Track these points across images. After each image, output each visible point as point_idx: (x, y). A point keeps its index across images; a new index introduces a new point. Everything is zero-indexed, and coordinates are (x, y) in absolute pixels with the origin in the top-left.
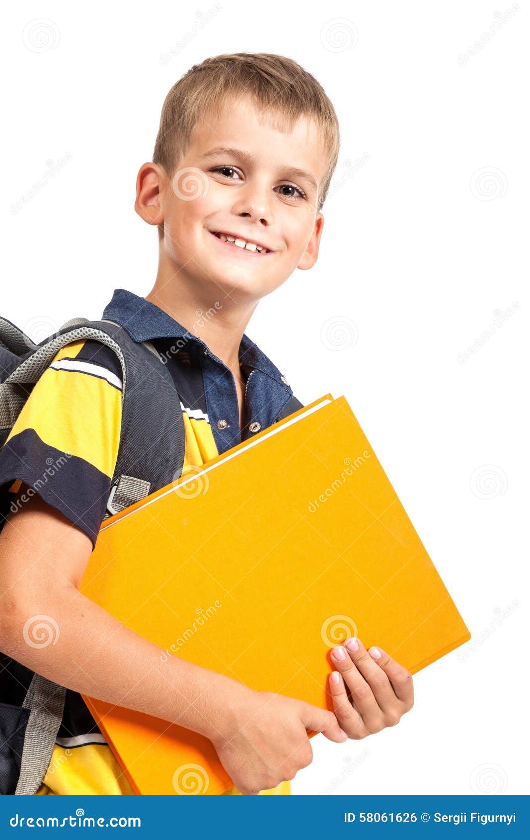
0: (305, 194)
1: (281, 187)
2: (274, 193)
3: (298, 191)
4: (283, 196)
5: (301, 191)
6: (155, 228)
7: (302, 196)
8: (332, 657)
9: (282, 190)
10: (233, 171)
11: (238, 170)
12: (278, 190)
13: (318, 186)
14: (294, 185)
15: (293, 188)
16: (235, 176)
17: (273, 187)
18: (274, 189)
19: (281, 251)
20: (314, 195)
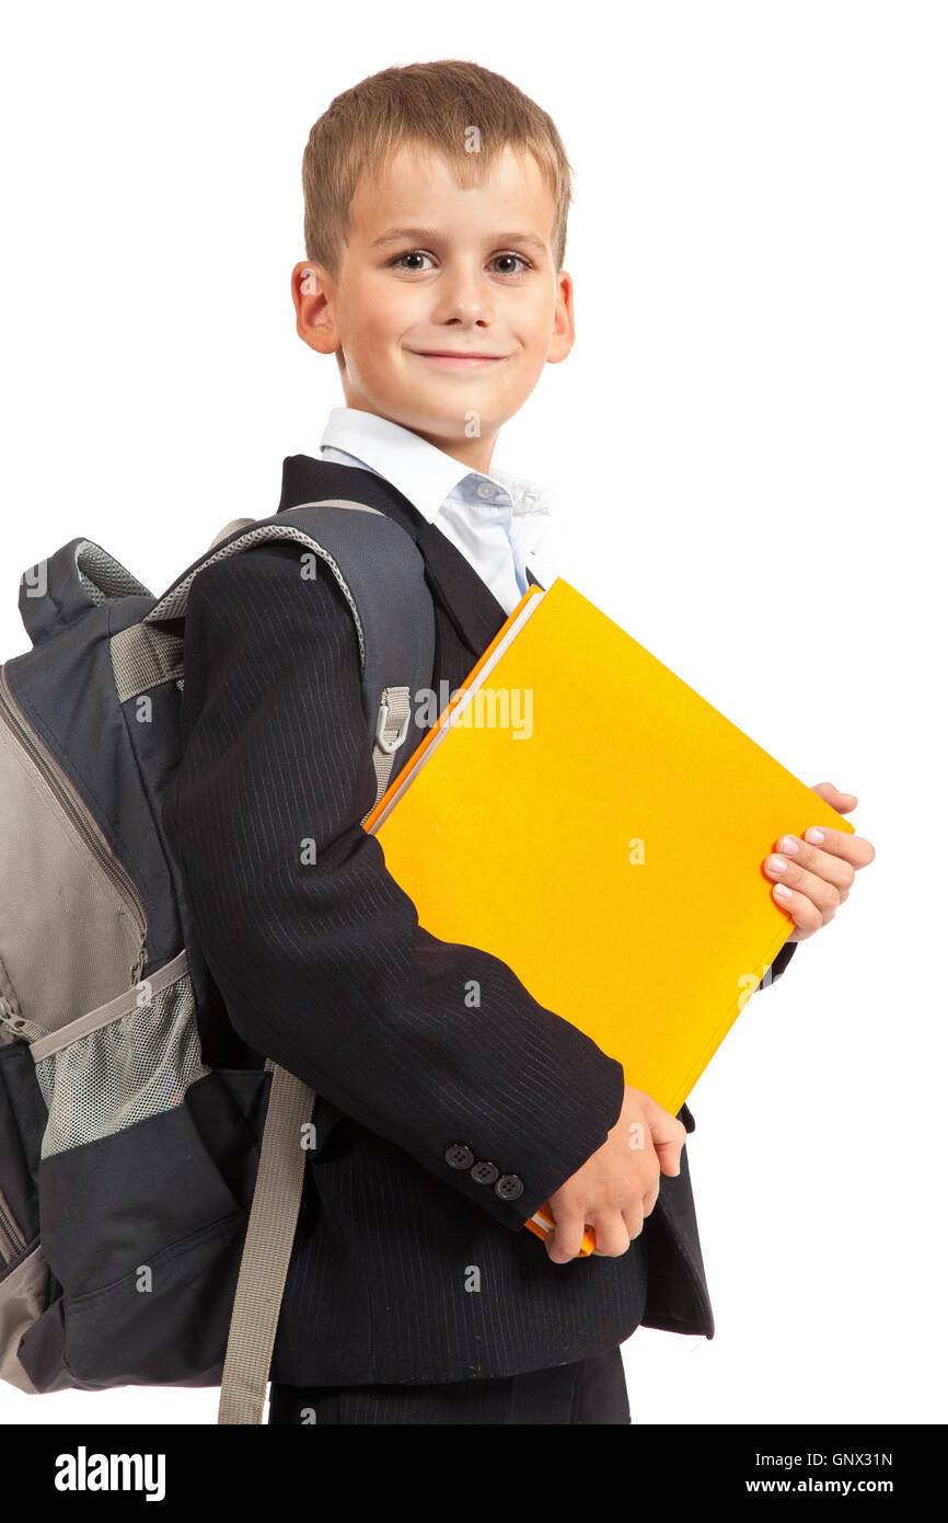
0: (532, 262)
1: (496, 260)
2: (486, 274)
3: (519, 259)
4: (500, 275)
5: (524, 258)
6: (333, 356)
7: (529, 265)
8: (769, 873)
9: (498, 267)
10: (421, 255)
11: (427, 253)
12: (492, 267)
13: (548, 245)
14: (512, 254)
15: (512, 258)
16: (427, 263)
17: (483, 266)
18: (486, 267)
19: (515, 354)
20: (547, 260)
